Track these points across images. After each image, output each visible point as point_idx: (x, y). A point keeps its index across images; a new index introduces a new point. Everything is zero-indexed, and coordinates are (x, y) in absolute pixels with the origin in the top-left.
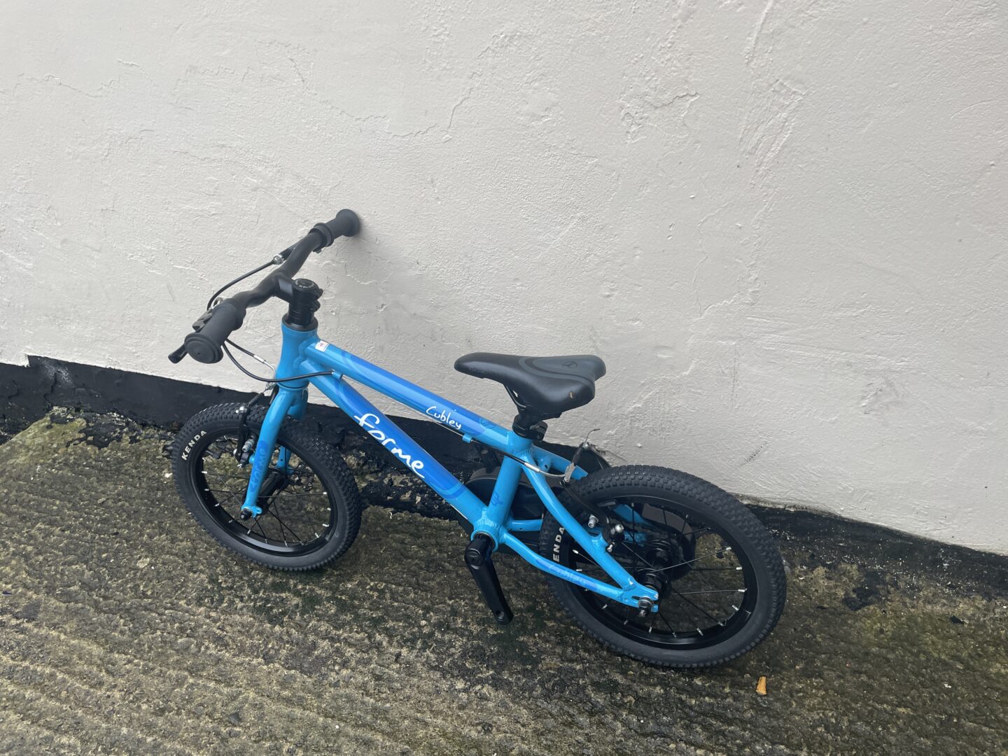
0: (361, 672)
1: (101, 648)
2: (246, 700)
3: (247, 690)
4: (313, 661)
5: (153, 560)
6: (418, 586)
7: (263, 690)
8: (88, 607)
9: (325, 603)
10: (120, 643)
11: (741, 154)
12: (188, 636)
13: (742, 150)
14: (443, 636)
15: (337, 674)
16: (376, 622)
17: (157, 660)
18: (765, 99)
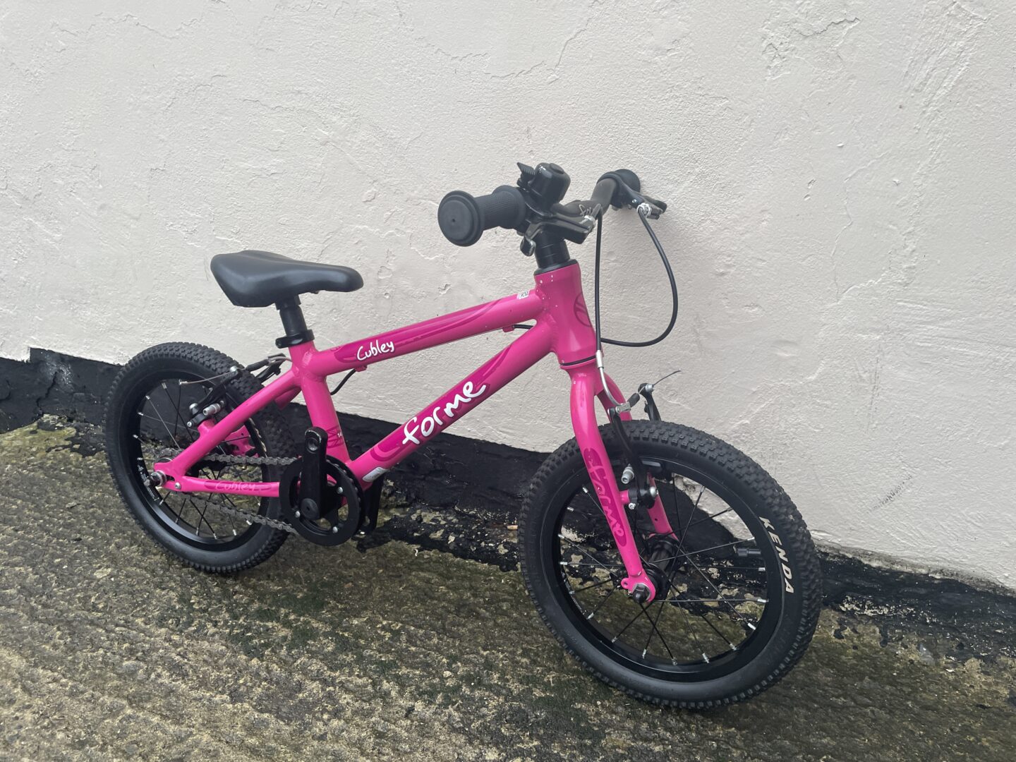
0: (358, 725)
1: (24, 661)
2: (196, 744)
3: (201, 731)
4: (296, 705)
5: (115, 572)
6: (443, 631)
7: (222, 733)
8: (22, 614)
9: (321, 638)
10: (50, 658)
11: (906, 91)
12: (137, 659)
13: (906, 86)
14: (471, 691)
15: (325, 724)
16: (384, 668)
17: (90, 683)
18: (939, 25)
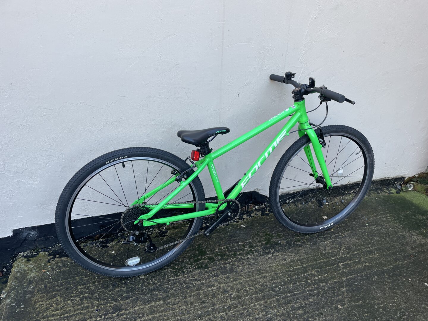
0: (244, 266)
1: (160, 302)
3: (220, 285)
7: (225, 282)
8: (139, 296)
9: (215, 257)
10: (165, 297)
12: (185, 284)
14: (254, 249)
15: (239, 269)
16: (234, 254)
17: (184, 294)
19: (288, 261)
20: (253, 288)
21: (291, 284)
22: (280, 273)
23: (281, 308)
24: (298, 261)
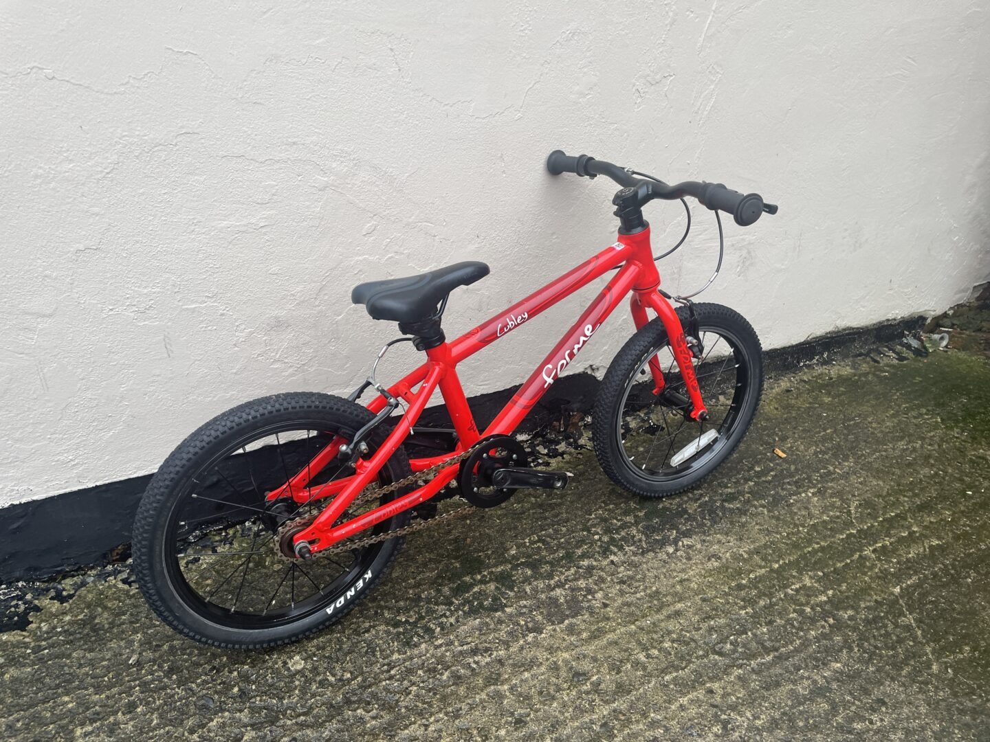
0: (608, 587)
3: (556, 656)
4: (569, 608)
5: (305, 655)
6: (558, 522)
7: (567, 647)
9: (515, 572)
11: (692, 114)
14: (619, 534)
15: (596, 600)
18: (705, 77)
19: (727, 559)
20: (656, 652)
21: (761, 626)
22: (716, 597)
23: (760, 705)
24: (753, 554)
